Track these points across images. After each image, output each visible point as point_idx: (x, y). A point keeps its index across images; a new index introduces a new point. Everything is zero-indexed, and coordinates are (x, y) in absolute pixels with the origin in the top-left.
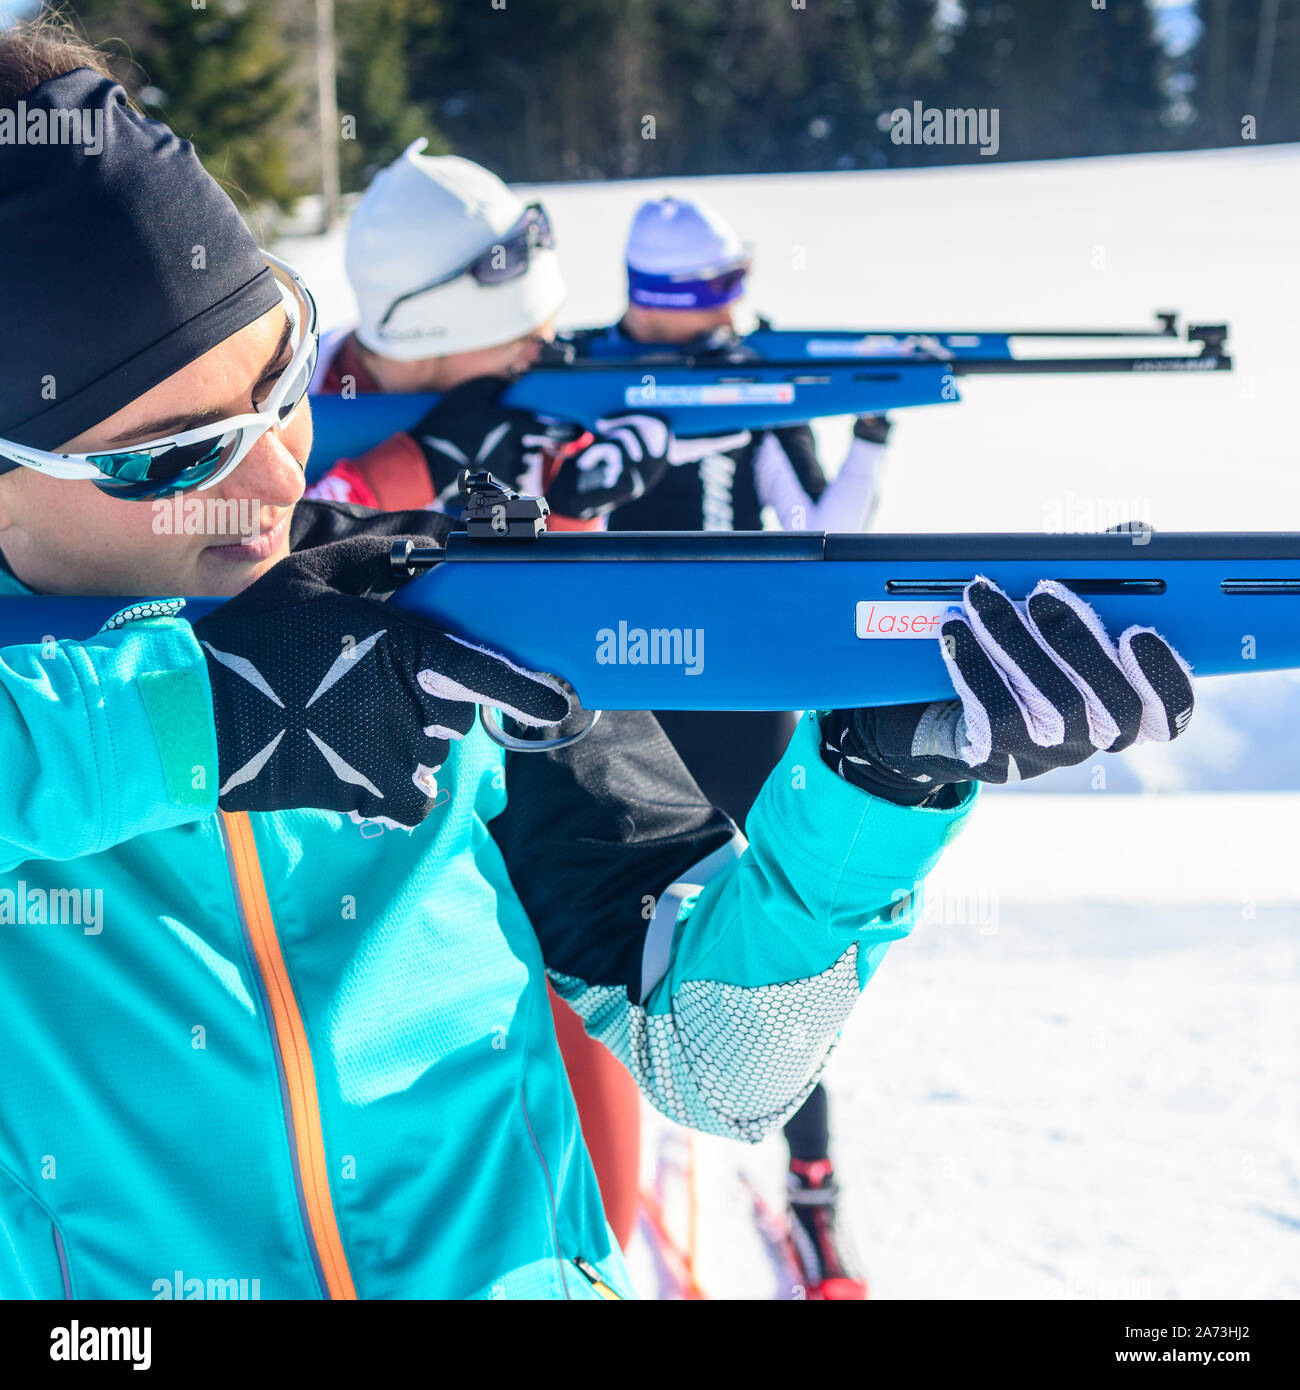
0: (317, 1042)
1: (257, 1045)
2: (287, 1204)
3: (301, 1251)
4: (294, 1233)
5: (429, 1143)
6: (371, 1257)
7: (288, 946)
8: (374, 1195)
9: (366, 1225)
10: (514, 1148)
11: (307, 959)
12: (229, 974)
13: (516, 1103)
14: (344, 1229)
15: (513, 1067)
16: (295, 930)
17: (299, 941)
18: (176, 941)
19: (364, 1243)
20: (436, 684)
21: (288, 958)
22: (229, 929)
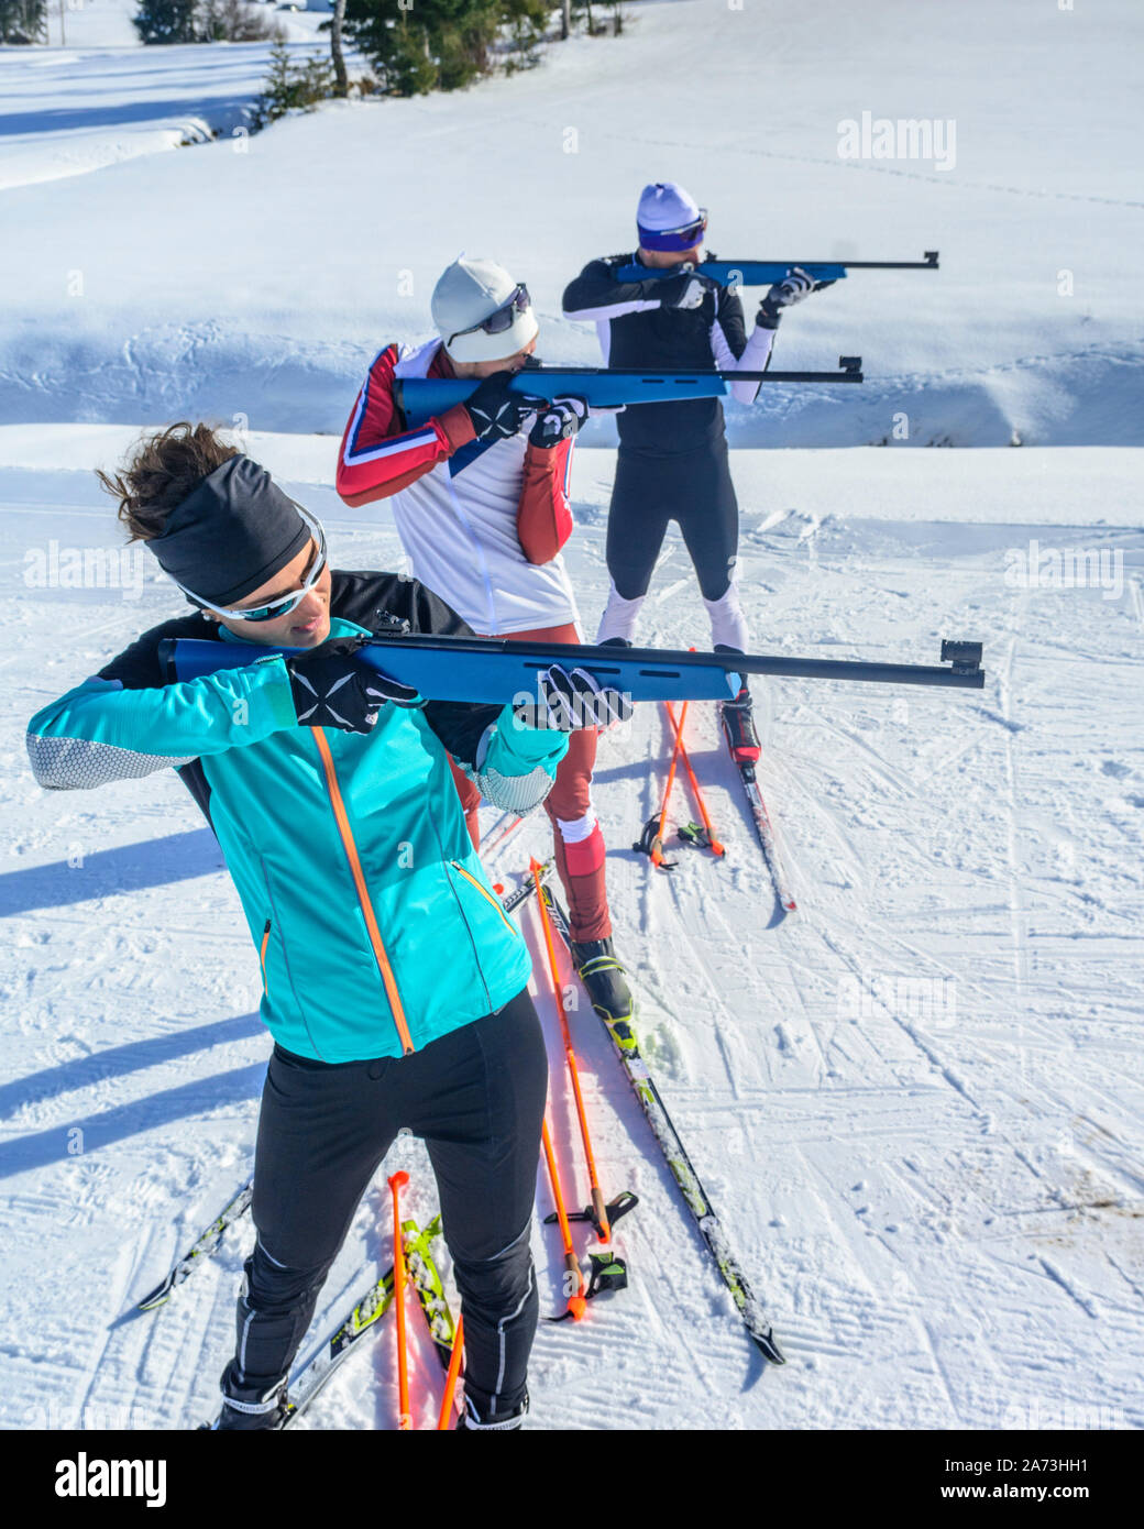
0: (345, 798)
1: (323, 798)
2: (339, 851)
3: (345, 867)
4: (342, 860)
5: (392, 829)
6: (370, 869)
7: (336, 761)
8: (370, 848)
9: (369, 858)
10: (425, 826)
11: (343, 767)
12: (314, 774)
13: (426, 810)
14: (361, 859)
15: (425, 798)
16: (339, 755)
17: (339, 760)
18: (294, 762)
19: (368, 864)
20: (371, 692)
21: (335, 766)
22: (314, 755)
